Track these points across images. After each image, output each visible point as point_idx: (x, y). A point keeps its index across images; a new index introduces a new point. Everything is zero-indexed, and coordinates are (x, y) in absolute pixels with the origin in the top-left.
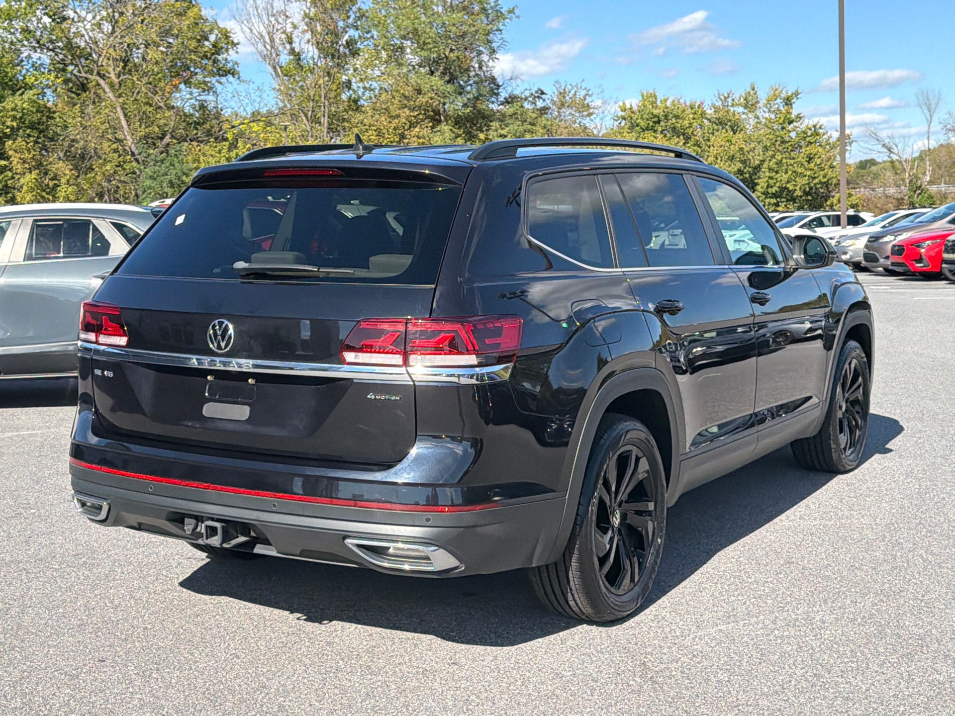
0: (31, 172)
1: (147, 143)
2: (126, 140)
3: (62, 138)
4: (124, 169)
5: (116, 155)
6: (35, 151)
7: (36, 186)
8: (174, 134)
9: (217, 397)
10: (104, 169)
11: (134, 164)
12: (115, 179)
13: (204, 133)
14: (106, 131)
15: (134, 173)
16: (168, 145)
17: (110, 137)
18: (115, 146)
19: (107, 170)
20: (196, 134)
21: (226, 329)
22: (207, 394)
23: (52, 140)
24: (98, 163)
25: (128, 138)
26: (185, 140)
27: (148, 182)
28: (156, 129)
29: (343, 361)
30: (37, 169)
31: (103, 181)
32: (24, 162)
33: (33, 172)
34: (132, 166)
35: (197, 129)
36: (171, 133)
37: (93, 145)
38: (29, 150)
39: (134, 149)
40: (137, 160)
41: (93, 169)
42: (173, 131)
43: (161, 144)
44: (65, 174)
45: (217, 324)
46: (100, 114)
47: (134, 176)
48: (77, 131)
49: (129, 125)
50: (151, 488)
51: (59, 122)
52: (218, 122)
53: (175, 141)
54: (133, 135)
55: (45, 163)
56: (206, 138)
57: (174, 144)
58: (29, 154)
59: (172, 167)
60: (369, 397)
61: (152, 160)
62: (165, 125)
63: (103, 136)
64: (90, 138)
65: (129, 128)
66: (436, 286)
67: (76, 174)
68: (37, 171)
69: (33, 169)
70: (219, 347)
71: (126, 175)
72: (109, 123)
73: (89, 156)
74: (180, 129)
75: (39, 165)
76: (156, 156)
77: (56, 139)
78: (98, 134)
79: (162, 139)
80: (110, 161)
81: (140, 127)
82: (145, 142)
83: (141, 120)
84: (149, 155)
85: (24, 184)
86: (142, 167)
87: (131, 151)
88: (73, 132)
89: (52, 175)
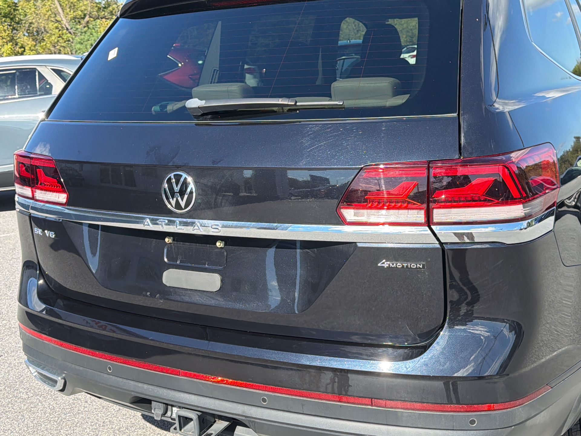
0: (7, 44)
1: (75, 21)
2: (62, 20)
3: (24, 22)
4: (63, 39)
5: (57, 31)
6: (9, 31)
7: (11, 52)
8: (91, 15)
9: (178, 262)
10: (51, 39)
11: (69, 35)
12: (58, 45)
13: (109, 13)
14: (50, 16)
15: (69, 41)
16: (88, 22)
17: (52, 19)
18: (56, 25)
19: (52, 40)
20: (104, 14)
21: (185, 184)
22: (166, 260)
23: (18, 23)
24: (47, 36)
25: (64, 19)
26: (98, 18)
27: (78, 46)
28: (80, 13)
29: (343, 221)
30: (11, 42)
31: (51, 47)
32: (3, 38)
33: (9, 44)
34: (67, 36)
35: (104, 11)
36: (89, 15)
37: (43, 25)
38: (5, 31)
39: (67, 25)
40: (70, 33)
41: (44, 40)
42: (90, 13)
43: (83, 22)
44: (28, 44)
45: (172, 177)
46: (46, 5)
47: (69, 43)
48: (32, 18)
49: (63, 11)
50: (110, 369)
51: (22, 12)
52: (117, 6)
53: (92, 19)
54: (66, 17)
55: (15, 38)
56: (110, 17)
57: (92, 21)
58: (6, 33)
59: (91, 36)
60: (379, 265)
61: (79, 32)
62: (85, 10)
63: (48, 19)
64: (41, 20)
65: (64, 13)
66: (459, 115)
67: (35, 44)
68: (11, 43)
69: (8, 42)
70: (178, 206)
71: (65, 42)
72: (51, 11)
73: (41, 32)
74: (94, 11)
75: (12, 40)
76: (81, 29)
77: (20, 23)
78: (45, 18)
79: (84, 18)
80: (54, 34)
81: (70, 11)
82: (74, 21)
83: (70, 7)
84: (77, 29)
85: (4, 52)
86: (74, 37)
87: (66, 27)
88: (30, 18)
89: (20, 45)
